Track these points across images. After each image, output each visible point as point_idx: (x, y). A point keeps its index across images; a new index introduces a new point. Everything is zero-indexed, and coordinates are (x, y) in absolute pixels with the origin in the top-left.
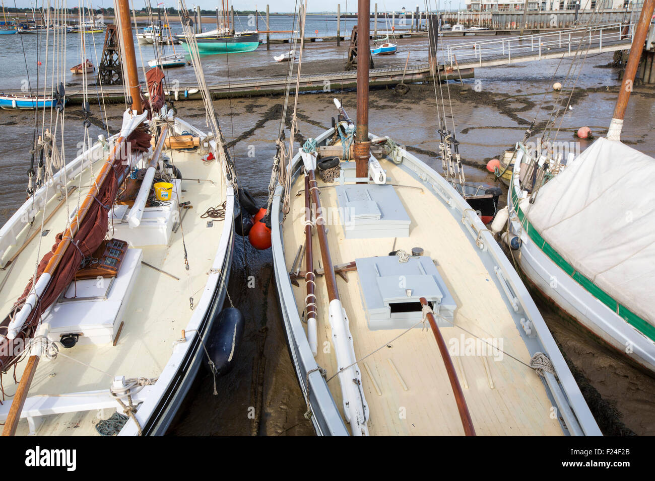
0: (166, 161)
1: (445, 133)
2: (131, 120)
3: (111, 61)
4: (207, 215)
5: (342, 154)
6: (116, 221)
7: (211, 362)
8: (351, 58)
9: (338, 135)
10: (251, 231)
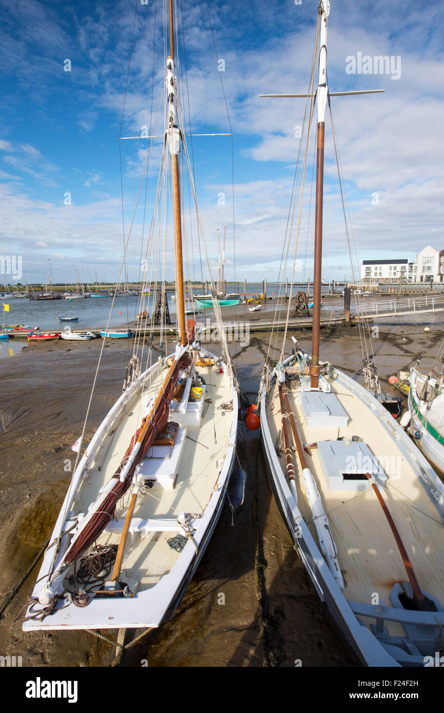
0: (197, 373)
1: (367, 362)
2: (180, 350)
3: (159, 312)
4: (221, 408)
5: (300, 372)
6: (172, 410)
7: (231, 505)
8: (296, 311)
9: (297, 359)
10: (247, 419)
